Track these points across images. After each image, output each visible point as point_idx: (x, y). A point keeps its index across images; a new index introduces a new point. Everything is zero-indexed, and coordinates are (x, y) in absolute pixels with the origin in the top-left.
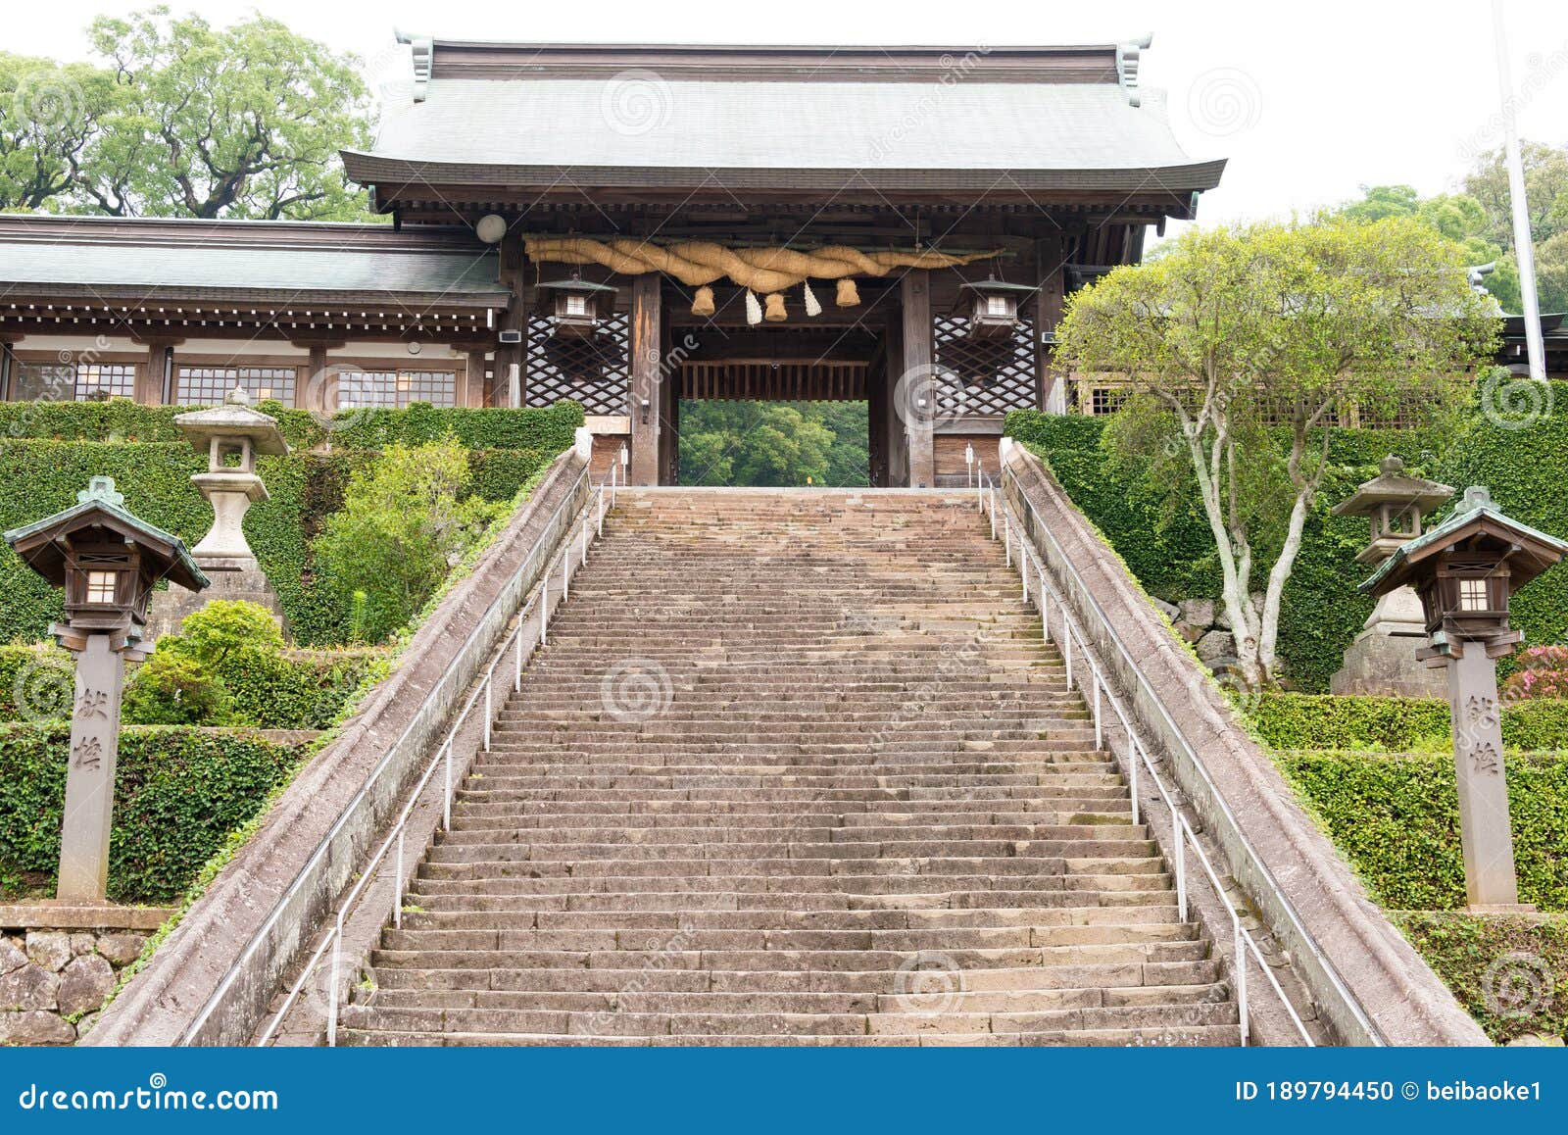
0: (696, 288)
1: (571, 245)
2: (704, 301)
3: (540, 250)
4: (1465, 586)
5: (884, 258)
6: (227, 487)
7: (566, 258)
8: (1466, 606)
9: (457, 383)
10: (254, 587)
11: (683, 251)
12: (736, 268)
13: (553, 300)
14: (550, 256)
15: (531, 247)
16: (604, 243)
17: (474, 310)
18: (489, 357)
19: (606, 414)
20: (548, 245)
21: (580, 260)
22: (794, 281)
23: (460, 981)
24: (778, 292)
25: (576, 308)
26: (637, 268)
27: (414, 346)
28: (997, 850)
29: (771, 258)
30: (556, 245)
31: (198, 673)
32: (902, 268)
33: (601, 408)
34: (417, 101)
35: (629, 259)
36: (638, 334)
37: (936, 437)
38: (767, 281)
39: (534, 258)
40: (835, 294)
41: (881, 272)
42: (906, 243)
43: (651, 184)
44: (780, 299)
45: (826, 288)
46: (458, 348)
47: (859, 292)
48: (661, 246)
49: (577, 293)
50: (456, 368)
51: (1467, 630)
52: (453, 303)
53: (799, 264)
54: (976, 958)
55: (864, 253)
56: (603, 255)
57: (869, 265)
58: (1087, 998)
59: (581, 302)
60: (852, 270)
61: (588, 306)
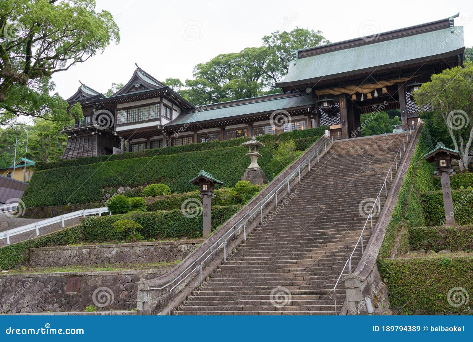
0: (352, 95)
1: (324, 91)
2: (354, 97)
3: (319, 93)
4: (441, 161)
5: (392, 81)
6: (253, 155)
7: (324, 94)
8: (441, 165)
9: (306, 123)
10: (258, 173)
11: (348, 88)
12: (360, 90)
13: (321, 104)
14: (321, 94)
15: (317, 93)
16: (331, 89)
17: (305, 108)
18: (312, 116)
19: (336, 124)
20: (320, 92)
21: (327, 94)
22: (373, 90)
23: (250, 249)
24: (370, 93)
25: (325, 105)
26: (339, 93)
27: (297, 117)
28: (351, 220)
29: (366, 86)
30: (322, 91)
31: (237, 194)
32: (397, 82)
33: (335, 123)
34: (295, 65)
35: (337, 91)
36: (341, 107)
37: (408, 119)
38: (366, 91)
39: (318, 95)
40: (382, 91)
41: (392, 85)
42: (397, 77)
43: (336, 77)
44: (370, 94)
45: (379, 91)
46: (305, 116)
47: (387, 90)
48: (343, 88)
49: (325, 102)
50: (305, 119)
51: (442, 170)
52: (301, 108)
53: (372, 86)
54: (332, 241)
55: (387, 81)
56: (331, 92)
57: (388, 84)
58: (345, 248)
59: (326, 103)
60: (385, 85)
61: (328, 104)
